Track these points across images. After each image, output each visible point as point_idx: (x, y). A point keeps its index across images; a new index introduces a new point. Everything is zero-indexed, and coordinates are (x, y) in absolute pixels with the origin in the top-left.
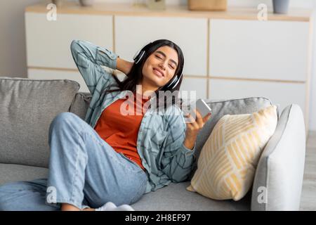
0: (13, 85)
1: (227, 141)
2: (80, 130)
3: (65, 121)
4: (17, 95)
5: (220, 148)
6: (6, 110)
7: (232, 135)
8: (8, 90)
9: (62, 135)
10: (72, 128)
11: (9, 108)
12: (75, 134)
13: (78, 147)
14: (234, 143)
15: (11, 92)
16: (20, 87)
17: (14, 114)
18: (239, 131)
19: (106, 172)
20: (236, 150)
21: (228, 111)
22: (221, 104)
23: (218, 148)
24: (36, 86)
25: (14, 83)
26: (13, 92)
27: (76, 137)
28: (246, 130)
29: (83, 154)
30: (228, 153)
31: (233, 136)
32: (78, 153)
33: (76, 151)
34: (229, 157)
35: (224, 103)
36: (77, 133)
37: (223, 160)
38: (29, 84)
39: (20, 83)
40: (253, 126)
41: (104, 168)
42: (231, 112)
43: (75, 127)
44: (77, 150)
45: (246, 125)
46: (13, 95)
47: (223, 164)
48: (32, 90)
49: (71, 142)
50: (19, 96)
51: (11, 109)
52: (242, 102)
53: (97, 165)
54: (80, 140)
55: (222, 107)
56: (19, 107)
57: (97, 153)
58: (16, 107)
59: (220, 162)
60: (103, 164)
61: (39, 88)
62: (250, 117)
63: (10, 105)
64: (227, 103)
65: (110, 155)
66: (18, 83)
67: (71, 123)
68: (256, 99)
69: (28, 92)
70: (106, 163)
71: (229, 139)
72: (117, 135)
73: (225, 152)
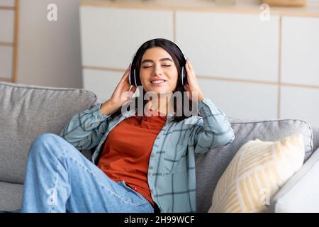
0: (25, 94)
1: (240, 175)
2: (60, 155)
3: (43, 144)
4: (27, 106)
5: (233, 183)
6: (14, 122)
7: (246, 168)
8: (19, 99)
9: (38, 160)
10: (51, 152)
11: (18, 121)
12: (54, 161)
13: (56, 175)
14: (247, 179)
15: (21, 102)
16: (32, 96)
17: (22, 127)
18: (255, 164)
19: (94, 205)
20: (249, 188)
21: (258, 134)
22: (252, 125)
23: (230, 182)
24: (48, 96)
25: (27, 92)
26: (24, 101)
27: (55, 164)
28: (262, 163)
29: (62, 183)
30: (239, 191)
31: (247, 170)
32: (56, 182)
33: (53, 180)
34: (240, 195)
35: (255, 124)
36: (56, 159)
37: (232, 198)
38: (41, 93)
39: (33, 93)
40: (271, 159)
41: (93, 199)
42: (261, 136)
43: (54, 152)
44: (55, 178)
45: (263, 157)
46: (23, 106)
47: (233, 204)
48: (44, 100)
49: (48, 170)
50: (29, 107)
51: (20, 121)
52: (275, 124)
53: (83, 196)
54: (60, 167)
55: (252, 129)
56: (28, 119)
57: (84, 182)
58: (24, 120)
59: (230, 200)
60: (91, 195)
61: (51, 98)
62: (271, 147)
63: (19, 117)
64: (258, 125)
65: (101, 184)
66: (31, 91)
67: (51, 147)
68: (292, 122)
69: (39, 103)
70: (95, 194)
71: (242, 173)
72: (125, 161)
73: (235, 190)
